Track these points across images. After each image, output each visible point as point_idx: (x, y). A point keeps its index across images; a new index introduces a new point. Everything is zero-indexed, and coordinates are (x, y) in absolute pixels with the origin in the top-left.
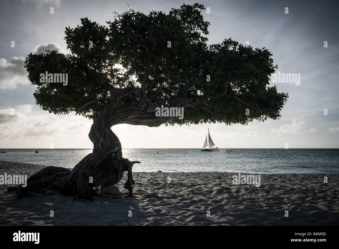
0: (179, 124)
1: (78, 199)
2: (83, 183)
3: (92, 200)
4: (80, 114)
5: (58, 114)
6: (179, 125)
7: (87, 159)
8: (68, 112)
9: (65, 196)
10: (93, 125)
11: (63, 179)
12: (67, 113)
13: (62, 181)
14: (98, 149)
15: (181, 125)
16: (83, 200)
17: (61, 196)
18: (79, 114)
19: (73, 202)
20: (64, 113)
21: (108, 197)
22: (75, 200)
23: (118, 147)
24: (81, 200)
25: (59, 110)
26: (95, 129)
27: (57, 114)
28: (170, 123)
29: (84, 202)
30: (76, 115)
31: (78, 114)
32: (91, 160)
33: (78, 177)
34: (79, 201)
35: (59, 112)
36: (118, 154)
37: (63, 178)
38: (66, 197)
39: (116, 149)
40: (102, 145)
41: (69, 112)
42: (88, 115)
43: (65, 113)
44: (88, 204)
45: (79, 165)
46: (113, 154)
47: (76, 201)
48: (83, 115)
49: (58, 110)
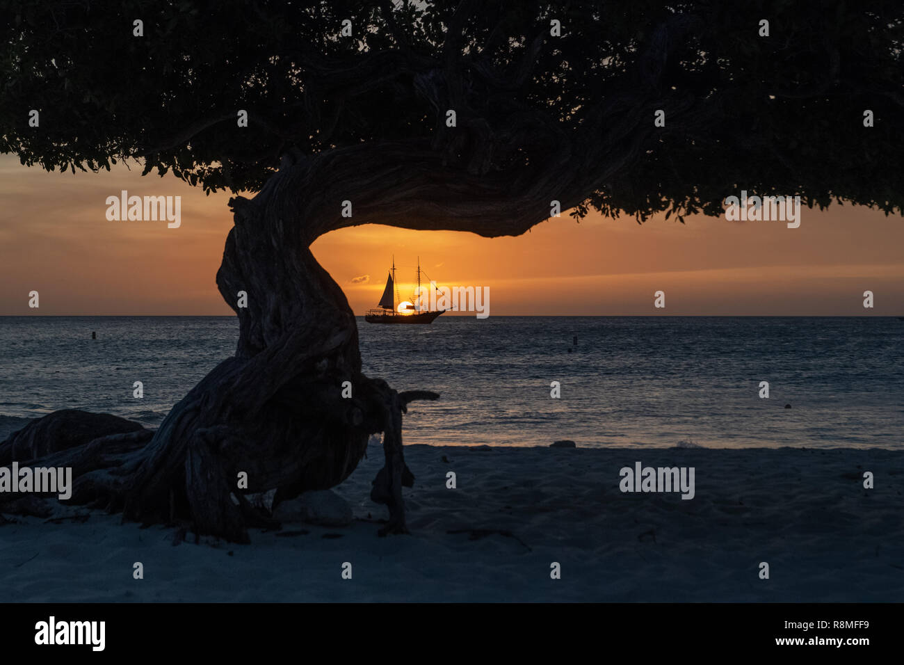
0: (632, 214)
1: (190, 535)
2: (209, 476)
3: (243, 540)
4: (163, 172)
5: (63, 169)
6: (634, 217)
7: (221, 382)
8: (110, 160)
9: (141, 524)
10: (232, 232)
11: (129, 459)
12: (104, 163)
13: (126, 465)
14: (262, 340)
15: (644, 219)
16: (211, 538)
17: (122, 524)
18: (161, 168)
19: (175, 544)
20: (91, 165)
21: (305, 533)
22: (181, 537)
23: (341, 330)
24: (203, 538)
25: (65, 150)
26: (241, 253)
27: (57, 168)
28: (597, 203)
29: (214, 546)
30: (144, 173)
31: (155, 169)
32: (235, 384)
33: (189, 451)
34: (197, 542)
35: (64, 159)
36: (341, 359)
37: (128, 456)
38: (141, 528)
39: (337, 339)
40: (276, 320)
41: (114, 162)
42: (201, 173)
43: (96, 163)
44: (231, 554)
45: (190, 406)
46: (325, 362)
47: (184, 541)
48: (177, 174)
49: (59, 149)
